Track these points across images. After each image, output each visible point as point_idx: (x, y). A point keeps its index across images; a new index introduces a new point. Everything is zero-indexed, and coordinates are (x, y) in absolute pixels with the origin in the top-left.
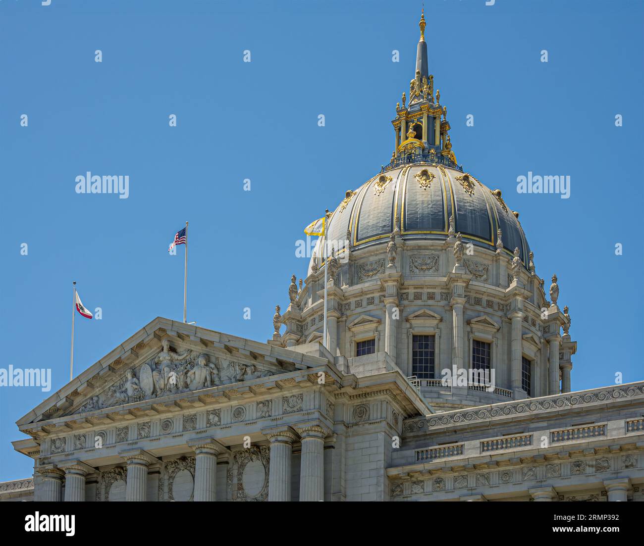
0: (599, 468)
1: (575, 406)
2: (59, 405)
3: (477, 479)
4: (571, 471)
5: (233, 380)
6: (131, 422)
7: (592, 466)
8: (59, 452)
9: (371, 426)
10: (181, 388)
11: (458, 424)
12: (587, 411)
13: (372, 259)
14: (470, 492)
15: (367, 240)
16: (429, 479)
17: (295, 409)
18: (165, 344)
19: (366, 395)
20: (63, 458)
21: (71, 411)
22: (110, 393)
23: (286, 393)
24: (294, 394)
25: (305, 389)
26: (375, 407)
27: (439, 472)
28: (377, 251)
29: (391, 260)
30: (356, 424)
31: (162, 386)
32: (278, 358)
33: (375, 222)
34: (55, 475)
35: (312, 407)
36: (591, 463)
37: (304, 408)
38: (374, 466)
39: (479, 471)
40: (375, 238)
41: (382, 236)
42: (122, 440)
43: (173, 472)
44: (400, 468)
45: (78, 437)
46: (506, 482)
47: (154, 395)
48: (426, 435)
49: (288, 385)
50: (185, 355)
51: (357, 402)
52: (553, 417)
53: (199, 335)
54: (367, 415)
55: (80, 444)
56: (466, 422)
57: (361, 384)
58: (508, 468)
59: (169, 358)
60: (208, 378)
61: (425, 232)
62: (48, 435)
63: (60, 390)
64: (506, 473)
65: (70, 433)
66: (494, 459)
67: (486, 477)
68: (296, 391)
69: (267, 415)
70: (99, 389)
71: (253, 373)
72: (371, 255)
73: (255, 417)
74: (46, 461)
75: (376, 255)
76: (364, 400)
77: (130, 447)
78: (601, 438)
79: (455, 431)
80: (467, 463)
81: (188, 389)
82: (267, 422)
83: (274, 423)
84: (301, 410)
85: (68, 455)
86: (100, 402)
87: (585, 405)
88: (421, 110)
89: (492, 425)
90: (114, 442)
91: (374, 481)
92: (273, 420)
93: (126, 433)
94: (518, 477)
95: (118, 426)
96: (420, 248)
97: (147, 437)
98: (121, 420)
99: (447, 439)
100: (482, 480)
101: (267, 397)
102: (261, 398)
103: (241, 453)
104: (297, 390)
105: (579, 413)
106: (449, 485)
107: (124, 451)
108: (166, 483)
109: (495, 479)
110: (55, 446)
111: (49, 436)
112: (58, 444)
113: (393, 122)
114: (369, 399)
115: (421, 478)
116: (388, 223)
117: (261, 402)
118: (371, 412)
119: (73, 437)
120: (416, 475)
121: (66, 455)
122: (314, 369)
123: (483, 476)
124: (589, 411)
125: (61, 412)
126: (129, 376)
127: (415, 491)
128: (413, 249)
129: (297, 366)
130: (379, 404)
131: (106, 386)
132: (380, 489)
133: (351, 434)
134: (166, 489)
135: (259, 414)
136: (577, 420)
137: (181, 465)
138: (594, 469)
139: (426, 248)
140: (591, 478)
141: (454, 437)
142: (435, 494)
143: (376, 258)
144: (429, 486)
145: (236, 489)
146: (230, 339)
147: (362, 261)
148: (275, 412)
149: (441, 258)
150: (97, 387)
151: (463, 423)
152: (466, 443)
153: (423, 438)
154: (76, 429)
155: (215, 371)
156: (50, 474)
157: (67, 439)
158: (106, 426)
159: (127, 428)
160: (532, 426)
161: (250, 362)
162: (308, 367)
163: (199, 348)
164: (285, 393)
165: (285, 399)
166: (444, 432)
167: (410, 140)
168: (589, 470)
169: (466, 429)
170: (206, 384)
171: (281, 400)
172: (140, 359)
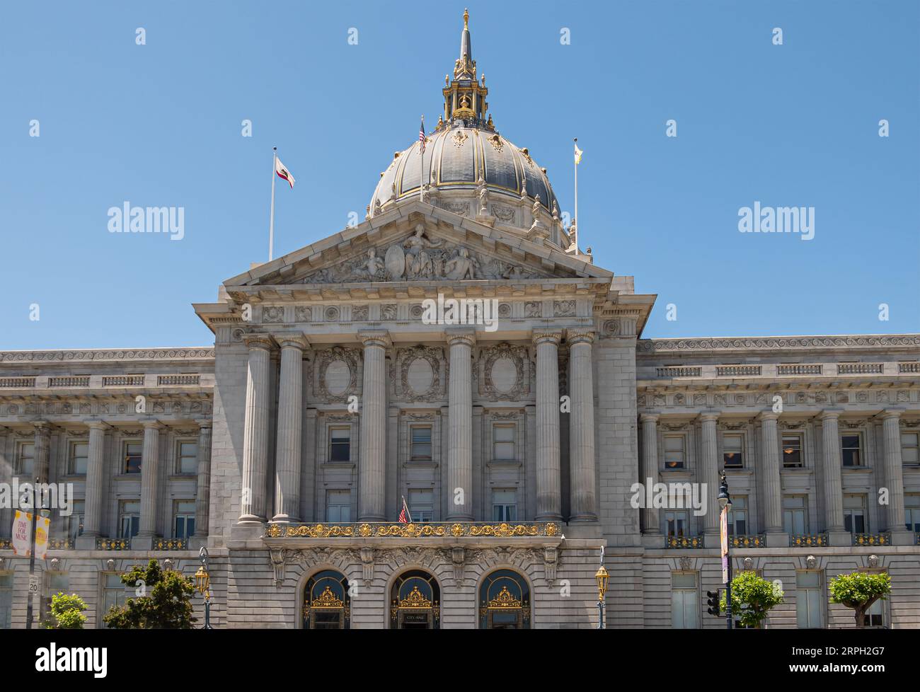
0: (819, 400)
1: (782, 348)
2: (282, 271)
3: (715, 399)
4: (796, 399)
5: (498, 276)
6: (374, 301)
7: (813, 398)
8: (274, 322)
9: (623, 340)
10: (437, 276)
11: (681, 350)
12: (793, 353)
13: (457, 200)
14: (709, 409)
15: (451, 183)
16: (671, 394)
17: (567, 314)
18: (420, 229)
19: (619, 312)
20: (281, 328)
21: (291, 281)
22: (343, 269)
23: (559, 298)
24: (566, 299)
25: (579, 297)
26: (626, 325)
27: (681, 389)
28: (463, 194)
29: (484, 205)
30: (608, 337)
31: (417, 270)
32: (557, 262)
33: (457, 169)
34: (266, 346)
35: (586, 314)
36: (811, 395)
37: (578, 314)
38: (626, 377)
39: (716, 392)
40: (458, 183)
41: (465, 183)
42: (360, 319)
43: (406, 359)
44: (649, 382)
45: (302, 309)
46: (741, 404)
47: (404, 278)
48: (654, 356)
49: (562, 290)
50: (439, 244)
51: (609, 317)
52: (766, 354)
53: (465, 226)
54: (618, 330)
55: (304, 316)
56: (690, 349)
57: (621, 301)
58: (742, 392)
59: (422, 244)
60: (471, 271)
61: (502, 188)
62: (260, 302)
63: (287, 256)
64: (740, 396)
65: (291, 303)
66: (736, 383)
67: (724, 398)
68: (569, 297)
69: (537, 315)
70: (330, 262)
71: (521, 273)
72: (457, 197)
73: (523, 315)
74: (256, 330)
75: (462, 198)
76: (616, 316)
77: (372, 327)
78: (819, 376)
79: (680, 356)
80: (711, 384)
81: (445, 278)
82: (537, 323)
83: (545, 324)
84: (574, 315)
85: (288, 326)
86: (330, 276)
87: (791, 348)
88: (471, 86)
89: (714, 354)
90: (350, 319)
91: (627, 390)
92: (543, 321)
93: (366, 313)
94: (752, 401)
95: (354, 304)
96: (500, 200)
97: (393, 320)
98: (360, 298)
99: (673, 361)
100: (719, 399)
101: (537, 298)
102: (530, 299)
103: (488, 350)
104: (571, 296)
105: (786, 354)
106: (690, 401)
107: (364, 330)
108: (399, 370)
109: (731, 400)
110: (269, 315)
111: (262, 303)
112: (273, 313)
113: (444, 89)
114: (620, 315)
115: (663, 393)
116: (470, 172)
117: (528, 303)
118: (623, 328)
119: (294, 309)
120: (660, 389)
121: (285, 326)
122: (598, 279)
123: (720, 396)
124: (795, 354)
125: (279, 279)
126: (372, 254)
127: (657, 403)
128: (495, 199)
129: (578, 274)
130: (630, 321)
131: (339, 260)
132: (633, 398)
133: (601, 345)
134: (399, 375)
135: (527, 314)
136: (785, 359)
137: (420, 353)
138: (814, 400)
139: (505, 201)
140: (812, 407)
141: (679, 361)
142: (677, 408)
143: (462, 201)
144: (670, 401)
145: (484, 384)
146: (503, 236)
147: (448, 200)
148: (546, 313)
149: (516, 212)
150: (328, 260)
151: (686, 350)
152: (703, 367)
153: (650, 358)
154: (299, 300)
155: (477, 265)
156: (262, 345)
157: (285, 309)
158: (340, 302)
159: (367, 307)
160: (748, 359)
161: (517, 262)
162: (590, 277)
163: (457, 240)
164: (557, 297)
165: (556, 303)
166: (671, 356)
167: (464, 108)
168: (811, 401)
169: (690, 355)
170: (468, 276)
171: (552, 304)
172: (384, 239)
